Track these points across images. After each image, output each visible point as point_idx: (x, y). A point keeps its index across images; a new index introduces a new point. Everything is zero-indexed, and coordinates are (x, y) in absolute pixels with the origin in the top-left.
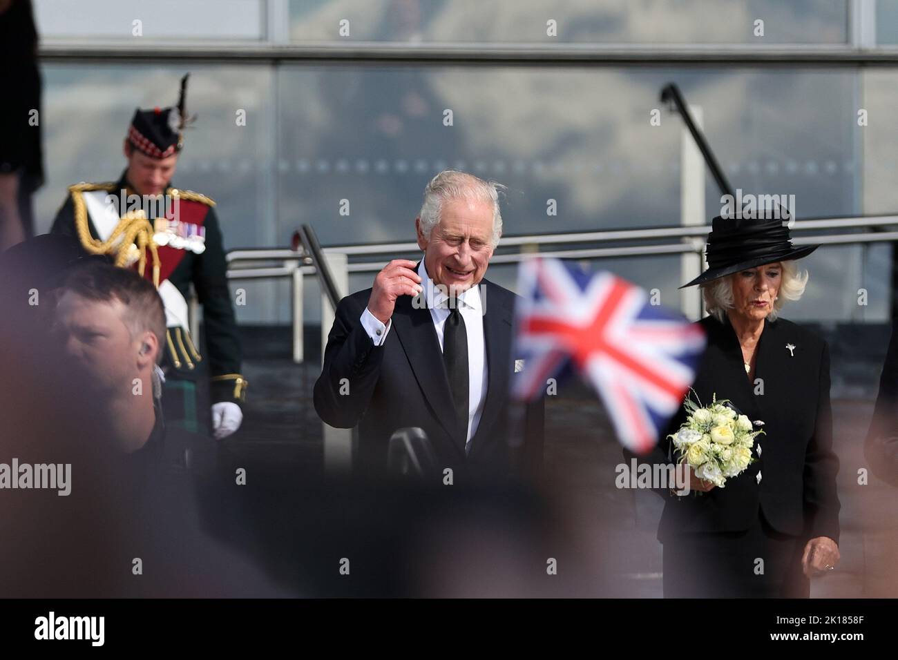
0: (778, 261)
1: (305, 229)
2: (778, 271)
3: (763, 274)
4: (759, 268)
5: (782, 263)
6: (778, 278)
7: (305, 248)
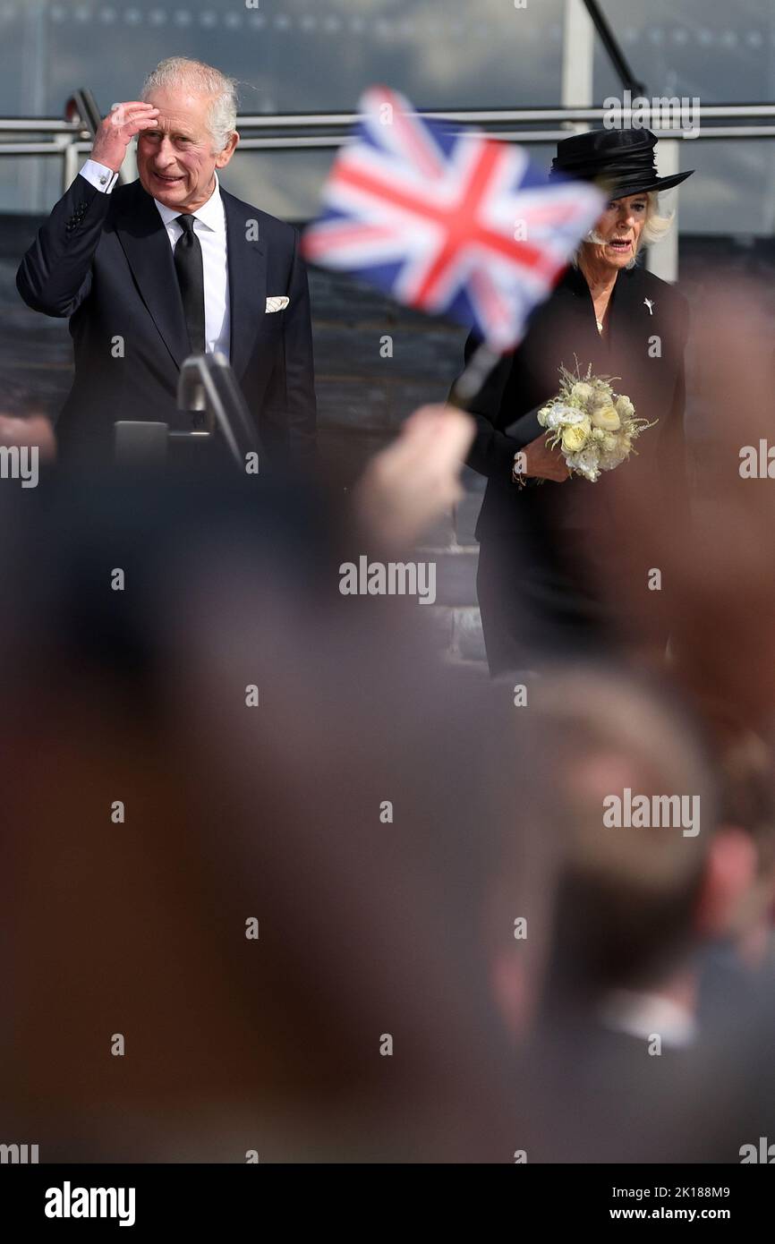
0: (645, 191)
1: (82, 95)
2: (644, 204)
3: (628, 206)
4: (623, 200)
5: (649, 193)
6: (644, 211)
7: (81, 120)
